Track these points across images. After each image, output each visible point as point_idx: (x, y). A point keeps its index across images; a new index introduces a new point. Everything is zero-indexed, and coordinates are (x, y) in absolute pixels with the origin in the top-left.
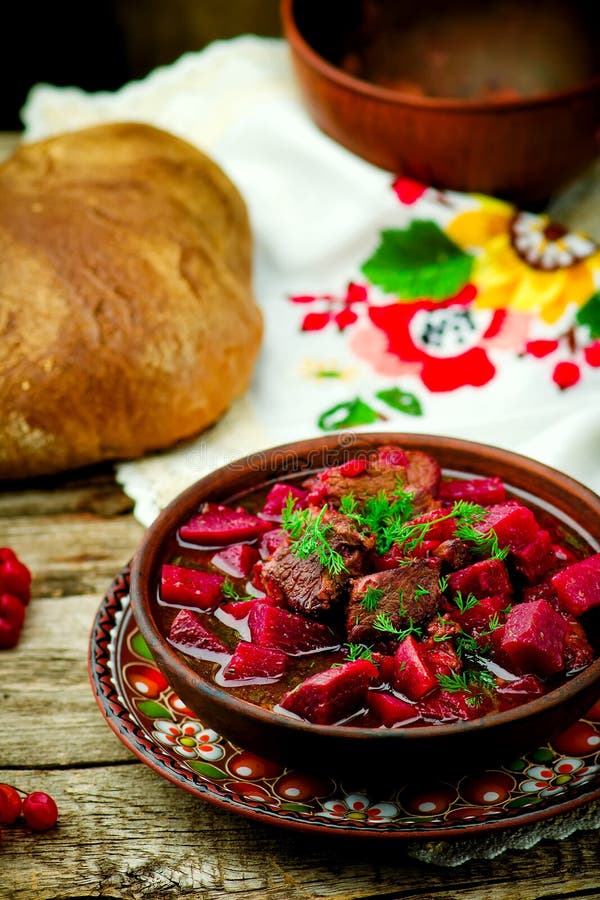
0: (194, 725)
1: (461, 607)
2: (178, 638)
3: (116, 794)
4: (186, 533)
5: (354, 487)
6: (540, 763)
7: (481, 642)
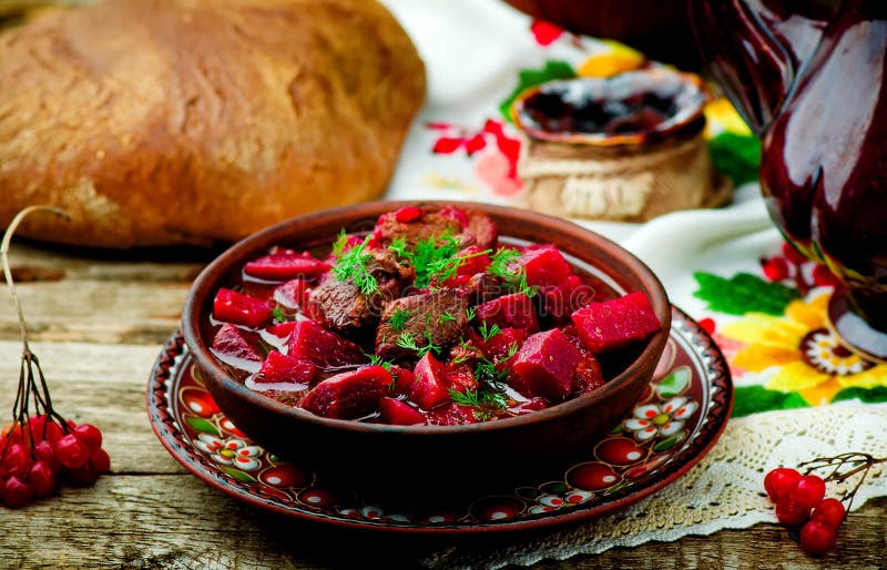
0: (238, 442)
1: (485, 336)
2: (221, 347)
3: (157, 497)
4: (250, 267)
5: (407, 232)
6: (553, 494)
7: (498, 368)
